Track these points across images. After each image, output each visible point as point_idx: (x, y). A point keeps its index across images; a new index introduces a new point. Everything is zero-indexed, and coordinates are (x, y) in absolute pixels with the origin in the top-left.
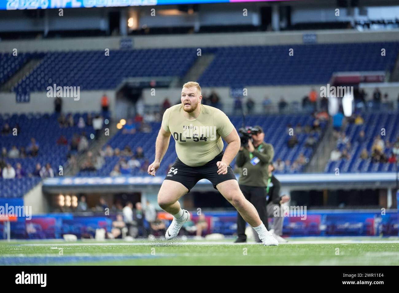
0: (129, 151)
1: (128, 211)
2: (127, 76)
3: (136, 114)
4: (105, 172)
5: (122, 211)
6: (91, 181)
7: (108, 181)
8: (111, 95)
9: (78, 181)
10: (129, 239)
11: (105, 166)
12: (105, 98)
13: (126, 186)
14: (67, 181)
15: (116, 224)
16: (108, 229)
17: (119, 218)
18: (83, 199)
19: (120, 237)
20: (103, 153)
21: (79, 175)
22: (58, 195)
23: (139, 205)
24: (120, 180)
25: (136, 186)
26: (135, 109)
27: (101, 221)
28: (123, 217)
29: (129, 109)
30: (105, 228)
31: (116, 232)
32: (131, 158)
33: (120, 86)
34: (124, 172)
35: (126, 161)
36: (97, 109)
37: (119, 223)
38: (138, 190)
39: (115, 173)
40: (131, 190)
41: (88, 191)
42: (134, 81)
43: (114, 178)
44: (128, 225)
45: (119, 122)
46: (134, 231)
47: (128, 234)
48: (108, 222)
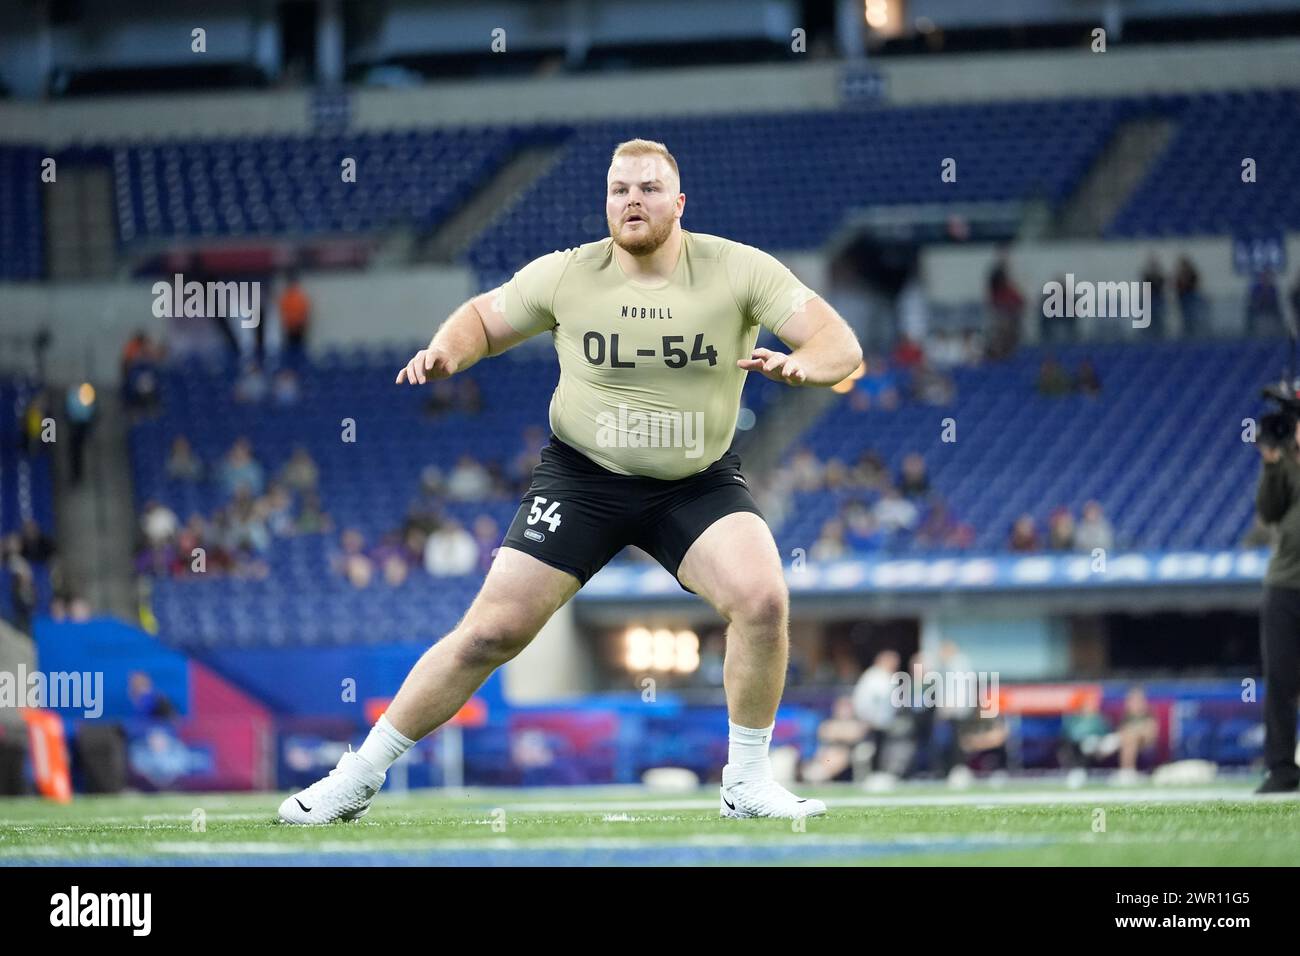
0: (877, 469)
2: (864, 204)
3: (897, 336)
13: (864, 595)
15: (831, 730)
17: (842, 710)
18: (716, 644)
19: (845, 776)
24: (844, 574)
25: (903, 594)
26: (896, 317)
29: (873, 320)
30: (795, 743)
31: (831, 761)
32: (883, 493)
33: (841, 238)
34: (859, 546)
35: (866, 508)
37: (842, 728)
38: (908, 608)
39: (827, 549)
40: (884, 609)
42: (891, 220)
44: (878, 737)
46: (900, 753)
47: (876, 764)
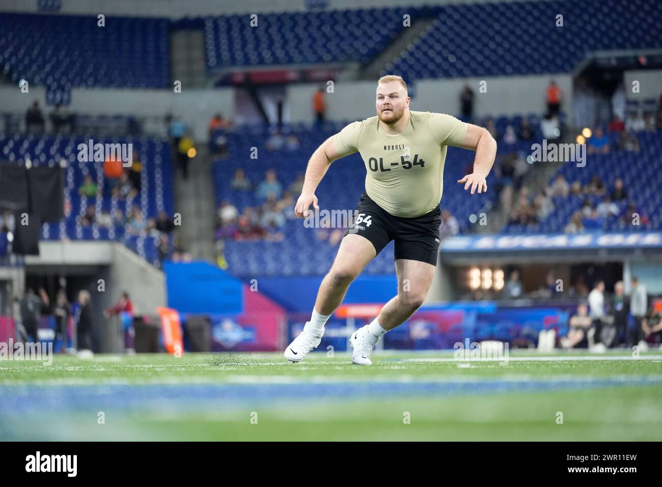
0: (600, 186)
1: (596, 298)
3: (612, 116)
4: (554, 226)
5: (587, 297)
6: (529, 242)
7: (560, 241)
8: (565, 82)
9: (504, 242)
10: (600, 348)
11: (555, 214)
12: (553, 87)
13: (594, 250)
14: (485, 243)
15: (575, 321)
16: (561, 331)
17: (582, 310)
18: (515, 276)
19: (583, 344)
20: (550, 192)
21: (506, 232)
22: (467, 268)
23: (619, 286)
24: (582, 240)
25: (611, 250)
26: (611, 107)
27: (547, 315)
28: (589, 309)
29: (598, 108)
30: (555, 327)
31: (576, 336)
32: (603, 199)
33: (581, 66)
35: (594, 207)
36: (539, 108)
37: (580, 319)
38: (615, 258)
39: (572, 227)
40: (603, 258)
41: (523, 261)
42: (607, 56)
43: (571, 236)
44: (598, 324)
45: (580, 133)
46: (609, 334)
47: (597, 339)
48: (562, 317)
